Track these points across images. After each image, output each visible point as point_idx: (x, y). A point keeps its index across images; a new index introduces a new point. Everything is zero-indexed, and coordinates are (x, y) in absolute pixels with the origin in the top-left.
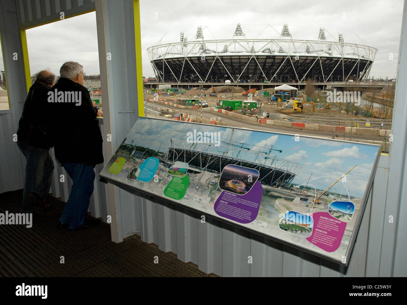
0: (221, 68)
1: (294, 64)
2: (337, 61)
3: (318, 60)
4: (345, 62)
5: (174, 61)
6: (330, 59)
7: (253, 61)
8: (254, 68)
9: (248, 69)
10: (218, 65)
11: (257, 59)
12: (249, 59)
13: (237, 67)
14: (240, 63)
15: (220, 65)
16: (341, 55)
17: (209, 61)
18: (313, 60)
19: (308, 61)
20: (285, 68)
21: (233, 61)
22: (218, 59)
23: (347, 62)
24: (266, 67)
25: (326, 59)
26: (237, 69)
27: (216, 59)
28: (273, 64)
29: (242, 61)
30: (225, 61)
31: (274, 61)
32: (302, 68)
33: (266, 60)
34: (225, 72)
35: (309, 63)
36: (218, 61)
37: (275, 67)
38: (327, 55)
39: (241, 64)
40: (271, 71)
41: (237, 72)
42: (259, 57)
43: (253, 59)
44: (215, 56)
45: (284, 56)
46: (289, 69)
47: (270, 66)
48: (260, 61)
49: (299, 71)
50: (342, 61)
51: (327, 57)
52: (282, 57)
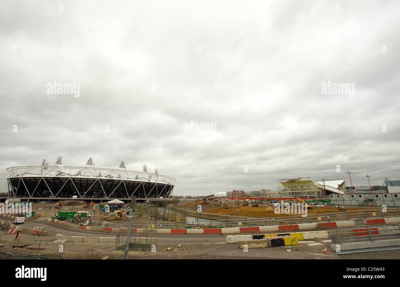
0: (72, 186)
1: (126, 186)
2: (154, 185)
3: (142, 184)
4: (158, 185)
5: (30, 180)
6: (149, 183)
7: (97, 182)
8: (98, 187)
9: (93, 188)
10: (70, 184)
11: (101, 181)
12: (94, 181)
13: (84, 186)
14: (87, 183)
15: (71, 184)
16: (156, 181)
17: (63, 181)
18: (139, 184)
19: (135, 184)
20: (120, 188)
21: (82, 182)
22: (70, 180)
23: (159, 186)
24: (107, 187)
25: (146, 183)
26: (84, 188)
27: (69, 180)
28: (112, 185)
29: (89, 182)
30: (76, 182)
31: (113, 183)
32: (132, 188)
33: (107, 183)
34: (74, 190)
35: (136, 186)
36: (70, 182)
37: (113, 187)
38: (148, 181)
39: (88, 185)
40: (110, 190)
41: (85, 190)
42: (102, 180)
43: (98, 181)
44: (68, 178)
45: (119, 180)
46: (123, 189)
47: (110, 187)
48: (103, 183)
49: (130, 190)
50: (156, 185)
51: (147, 182)
52: (118, 181)
